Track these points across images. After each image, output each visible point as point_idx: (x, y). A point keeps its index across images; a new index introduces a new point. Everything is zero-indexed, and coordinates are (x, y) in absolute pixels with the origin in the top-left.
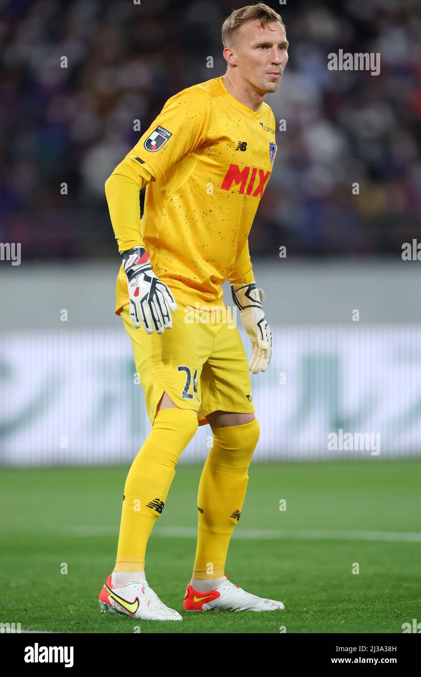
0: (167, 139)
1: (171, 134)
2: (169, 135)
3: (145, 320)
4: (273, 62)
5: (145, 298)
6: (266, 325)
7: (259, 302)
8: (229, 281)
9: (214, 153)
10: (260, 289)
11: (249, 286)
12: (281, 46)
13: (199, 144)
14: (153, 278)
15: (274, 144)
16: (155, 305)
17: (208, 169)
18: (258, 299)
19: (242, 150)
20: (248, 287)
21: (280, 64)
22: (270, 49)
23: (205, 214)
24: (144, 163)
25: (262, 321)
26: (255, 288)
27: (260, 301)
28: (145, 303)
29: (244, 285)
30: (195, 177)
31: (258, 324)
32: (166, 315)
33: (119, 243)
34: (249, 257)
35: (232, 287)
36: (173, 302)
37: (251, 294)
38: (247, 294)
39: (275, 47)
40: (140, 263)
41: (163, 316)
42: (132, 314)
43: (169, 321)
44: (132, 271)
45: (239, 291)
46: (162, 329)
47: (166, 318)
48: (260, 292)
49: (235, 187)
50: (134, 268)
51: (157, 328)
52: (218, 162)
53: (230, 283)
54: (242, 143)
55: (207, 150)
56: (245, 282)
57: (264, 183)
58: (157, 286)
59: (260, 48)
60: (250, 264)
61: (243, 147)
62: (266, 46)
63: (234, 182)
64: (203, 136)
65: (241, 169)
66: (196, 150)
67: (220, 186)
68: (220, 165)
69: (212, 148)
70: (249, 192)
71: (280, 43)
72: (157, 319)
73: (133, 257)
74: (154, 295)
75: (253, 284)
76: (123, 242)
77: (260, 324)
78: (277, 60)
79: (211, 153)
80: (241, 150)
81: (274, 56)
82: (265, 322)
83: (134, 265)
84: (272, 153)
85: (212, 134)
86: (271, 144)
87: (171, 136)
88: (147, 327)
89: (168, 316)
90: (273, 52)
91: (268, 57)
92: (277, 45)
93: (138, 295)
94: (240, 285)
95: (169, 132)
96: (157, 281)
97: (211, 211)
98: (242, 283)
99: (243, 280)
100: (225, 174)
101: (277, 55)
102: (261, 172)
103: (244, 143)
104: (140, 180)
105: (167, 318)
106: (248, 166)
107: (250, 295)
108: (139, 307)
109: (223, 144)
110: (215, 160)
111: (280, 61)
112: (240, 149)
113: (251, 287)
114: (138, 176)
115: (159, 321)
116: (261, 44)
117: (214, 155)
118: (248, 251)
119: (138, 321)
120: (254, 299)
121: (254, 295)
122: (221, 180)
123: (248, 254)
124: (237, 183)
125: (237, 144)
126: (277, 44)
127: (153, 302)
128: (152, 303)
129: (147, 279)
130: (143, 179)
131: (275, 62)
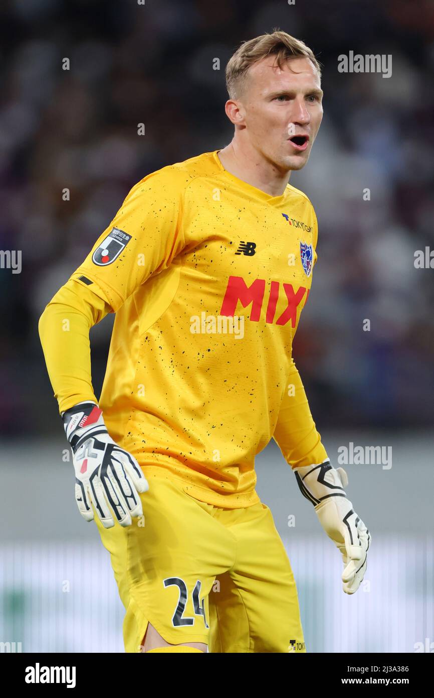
0: (124, 245)
1: (130, 237)
2: (127, 238)
3: (99, 507)
4: (296, 121)
5: (95, 473)
6: (357, 520)
7: (339, 488)
8: (290, 464)
9: (202, 262)
10: (338, 469)
11: (322, 466)
12: (311, 96)
13: (178, 250)
14: (108, 444)
15: (308, 246)
16: (111, 481)
17: (197, 286)
18: (338, 483)
19: (246, 254)
20: (320, 468)
21: (307, 123)
22: (291, 101)
23: (200, 356)
24: (91, 283)
25: (350, 513)
26: (330, 468)
27: (342, 487)
28: (97, 480)
29: (314, 466)
30: (180, 301)
31: (345, 521)
32: (130, 495)
33: (60, 401)
34: (313, 424)
35: (296, 473)
36: (140, 477)
37: (327, 478)
38: (321, 479)
39: (300, 97)
40: (86, 424)
41: (126, 497)
42: (79, 500)
43: (136, 504)
44: (76, 438)
45: (308, 476)
46: (127, 518)
47: (130, 500)
48: (339, 472)
49: (244, 311)
50: (79, 433)
51: (119, 518)
52: (210, 274)
53: (293, 468)
54: (246, 244)
55: (190, 257)
56: (314, 462)
57: (297, 304)
58: (113, 454)
59: (277, 100)
60: (317, 435)
61: (249, 249)
62: (286, 97)
63: (239, 303)
64: (181, 238)
65: (249, 283)
66: (174, 259)
67: (219, 312)
68: (215, 279)
69: (198, 253)
70: (270, 318)
71: (308, 92)
72: (116, 503)
73: (77, 417)
74: (109, 468)
75: (327, 463)
76: (63, 398)
77: (348, 520)
78: (303, 117)
79: (198, 262)
80: (244, 254)
81: (297, 111)
82: (355, 516)
83: (78, 428)
84: (305, 258)
85: (194, 232)
86: (302, 245)
87: (129, 240)
88: (103, 516)
89: (132, 496)
90: (297, 106)
91: (288, 113)
92: (303, 96)
93: (86, 470)
94: (309, 468)
95: (127, 235)
96: (115, 447)
97: (209, 350)
98: (309, 464)
99: (311, 460)
100: (223, 291)
101: (302, 110)
102: (288, 288)
103: (249, 244)
104: (88, 308)
105: (132, 499)
106: (260, 278)
107: (325, 480)
108: (88, 488)
109: (214, 246)
110: (206, 272)
111: (307, 120)
112: (242, 253)
113: (325, 467)
114: (84, 302)
115: (120, 505)
116: (278, 95)
117: (202, 265)
118: (311, 415)
119: (88, 509)
120: (332, 483)
121: (331, 479)
122: (219, 303)
123: (311, 419)
124: (245, 305)
125: (237, 245)
126: (303, 92)
127: (107, 476)
128: (106, 478)
129: (99, 445)
130: (92, 308)
131: (298, 121)
